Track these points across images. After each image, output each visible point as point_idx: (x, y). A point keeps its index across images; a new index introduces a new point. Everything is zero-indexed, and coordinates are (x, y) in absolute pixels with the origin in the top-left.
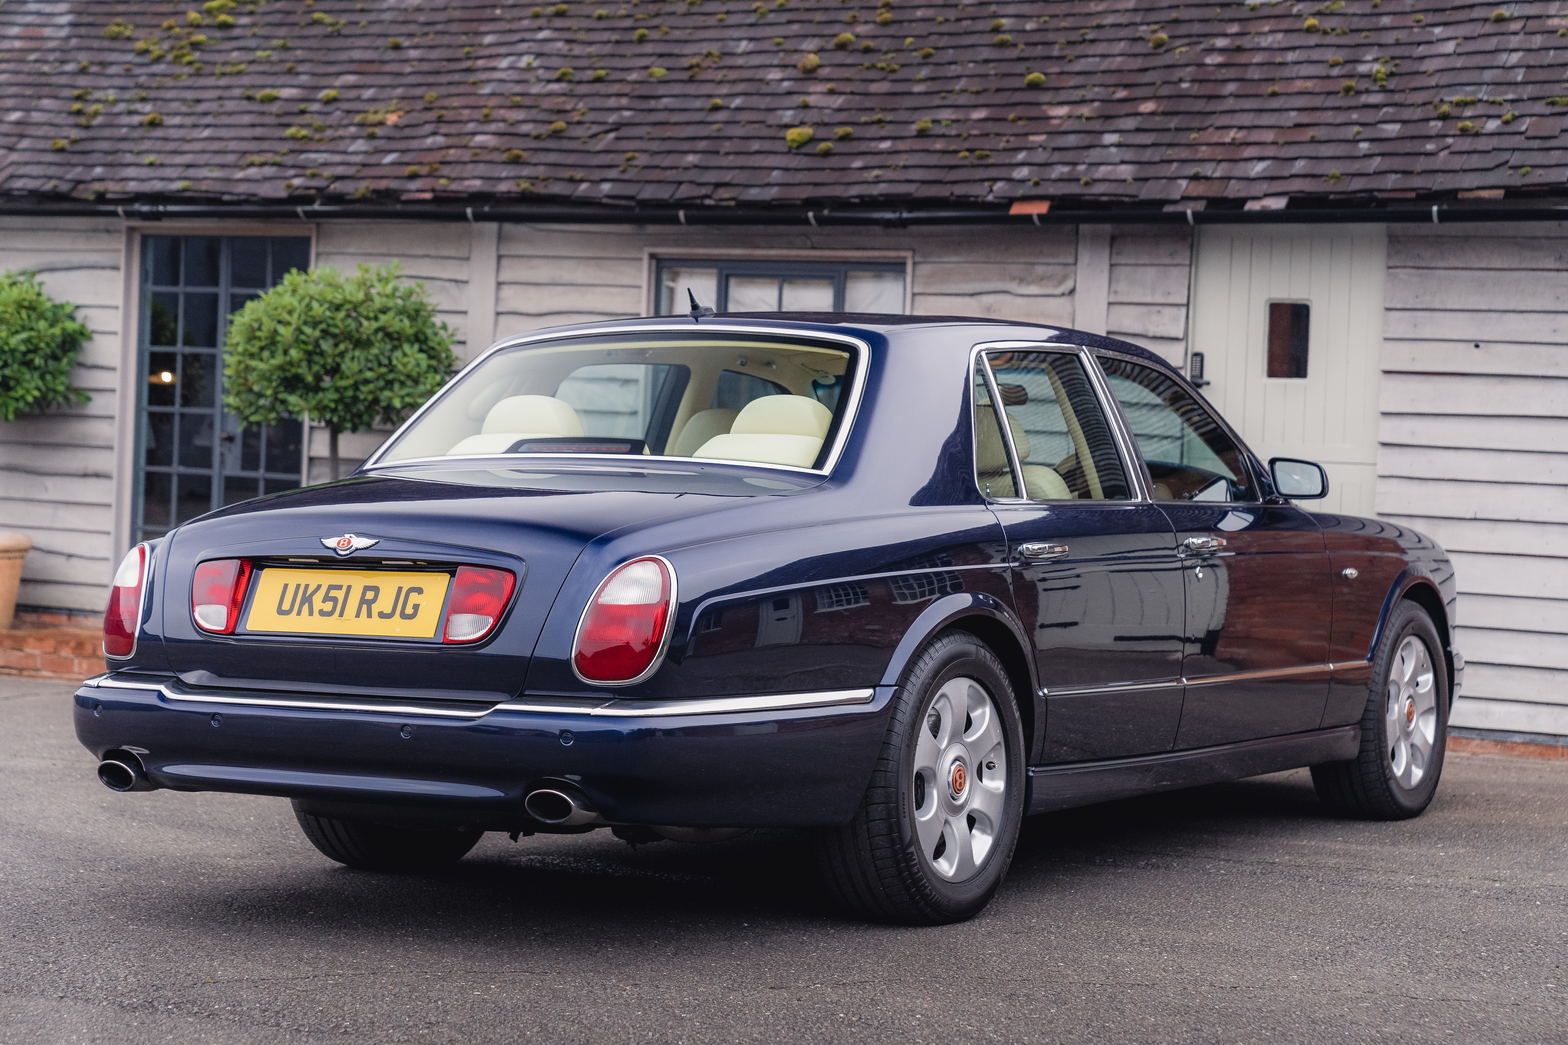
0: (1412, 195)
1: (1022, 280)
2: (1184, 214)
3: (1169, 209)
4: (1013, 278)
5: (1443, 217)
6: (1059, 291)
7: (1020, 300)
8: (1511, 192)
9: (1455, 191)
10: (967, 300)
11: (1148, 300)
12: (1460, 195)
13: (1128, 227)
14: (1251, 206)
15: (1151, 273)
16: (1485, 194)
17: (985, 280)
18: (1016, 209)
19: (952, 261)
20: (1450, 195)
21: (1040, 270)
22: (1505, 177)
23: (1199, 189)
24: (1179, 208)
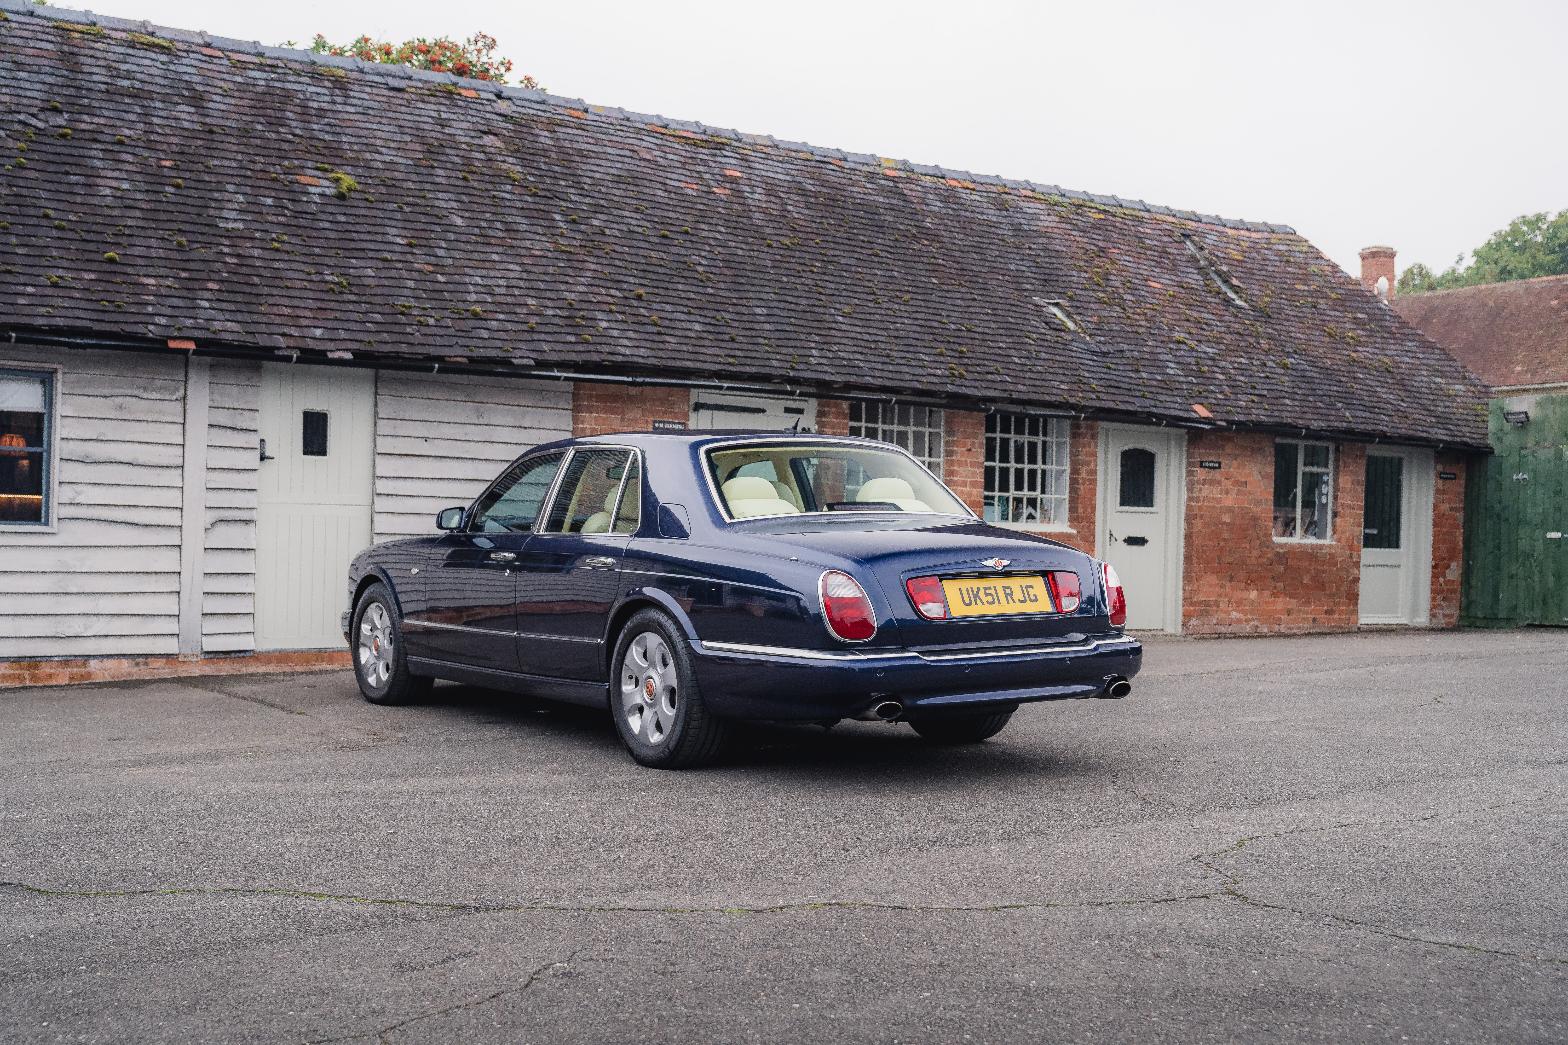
0: (420, 357)
1: (145, 389)
2: (292, 357)
3: (278, 353)
4: (140, 388)
5: (440, 370)
6: (174, 397)
7: (143, 401)
8: (471, 360)
9: (444, 357)
10: (103, 399)
11: (236, 406)
12: (447, 359)
13: (221, 360)
14: (330, 355)
15: (235, 390)
16: (459, 359)
17: (118, 387)
18: (172, 344)
19: (92, 373)
20: (440, 359)
21: (158, 383)
22: (466, 352)
23: (292, 343)
24: (286, 353)
